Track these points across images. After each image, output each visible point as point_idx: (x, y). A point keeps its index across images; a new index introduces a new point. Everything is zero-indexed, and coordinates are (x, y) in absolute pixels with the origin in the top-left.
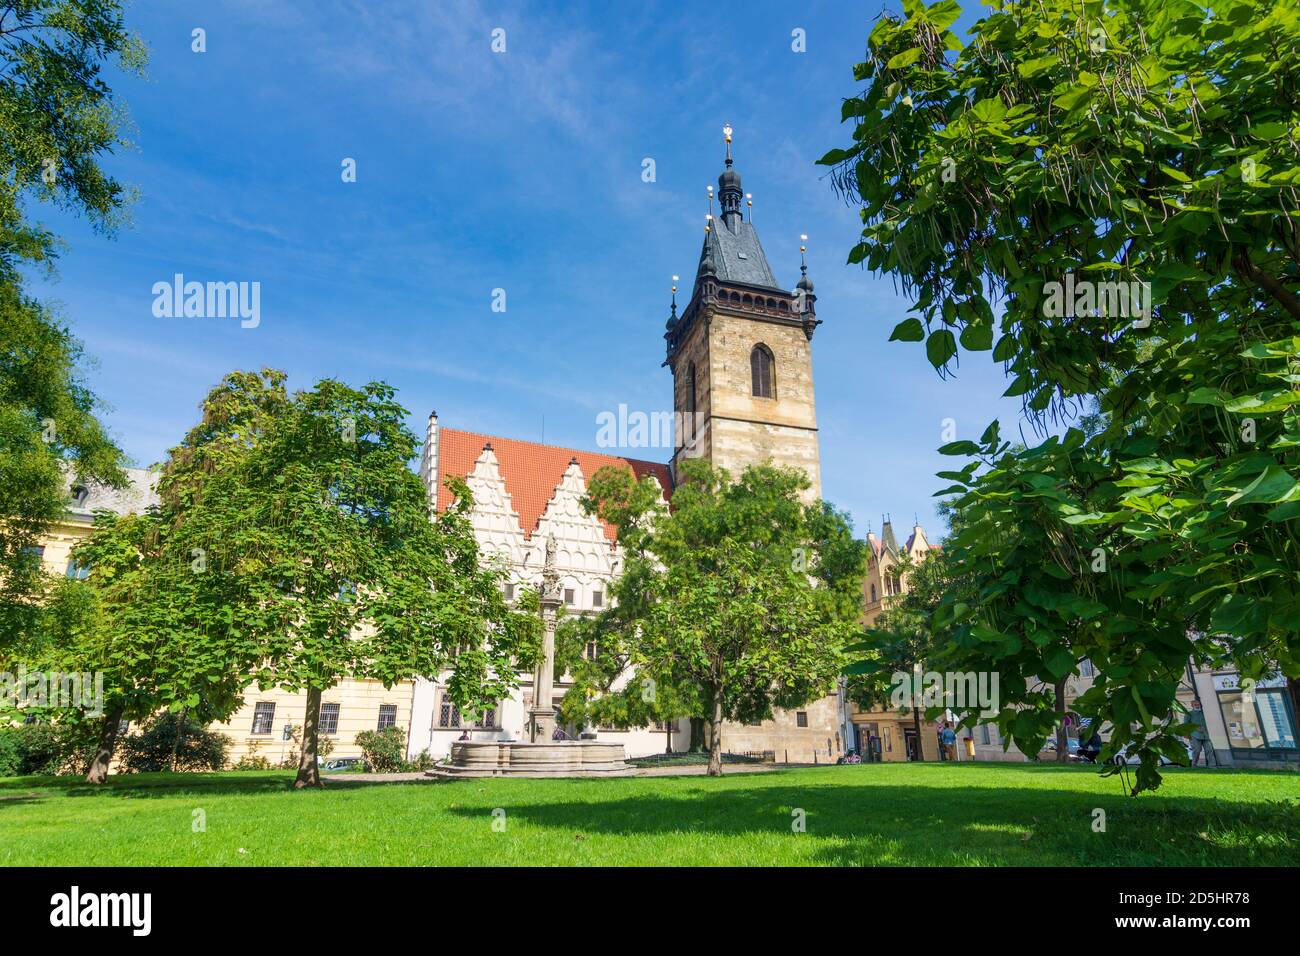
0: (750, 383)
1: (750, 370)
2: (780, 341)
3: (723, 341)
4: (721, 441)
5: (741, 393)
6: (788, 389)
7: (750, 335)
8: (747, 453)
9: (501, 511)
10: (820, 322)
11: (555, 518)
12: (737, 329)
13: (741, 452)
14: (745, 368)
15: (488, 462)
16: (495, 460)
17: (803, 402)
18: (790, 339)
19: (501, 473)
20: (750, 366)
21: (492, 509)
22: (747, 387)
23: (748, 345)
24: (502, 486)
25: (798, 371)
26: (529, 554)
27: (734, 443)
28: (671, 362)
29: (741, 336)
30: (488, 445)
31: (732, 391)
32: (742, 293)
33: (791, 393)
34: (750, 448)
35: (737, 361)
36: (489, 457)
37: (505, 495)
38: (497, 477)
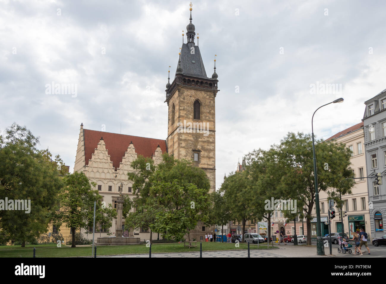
0: (193, 114)
1: (193, 110)
2: (204, 98)
3: (184, 99)
4: (182, 136)
5: (189, 118)
6: (206, 116)
7: (193, 96)
8: (191, 140)
9: (107, 161)
10: (219, 90)
11: (125, 163)
12: (189, 93)
13: (188, 140)
14: (191, 108)
15: (102, 144)
16: (104, 144)
17: (211, 121)
18: (208, 97)
19: (106, 148)
20: (193, 108)
21: (104, 161)
22: (191, 116)
23: (193, 99)
24: (107, 153)
25: (210, 109)
26: (116, 176)
27: (186, 137)
28: (168, 101)
29: (190, 97)
30: (102, 138)
31: (186, 118)
32: (191, 79)
33: (207, 118)
34: (192, 139)
35: (188, 106)
36: (102, 142)
37: (108, 155)
38: (105, 149)
